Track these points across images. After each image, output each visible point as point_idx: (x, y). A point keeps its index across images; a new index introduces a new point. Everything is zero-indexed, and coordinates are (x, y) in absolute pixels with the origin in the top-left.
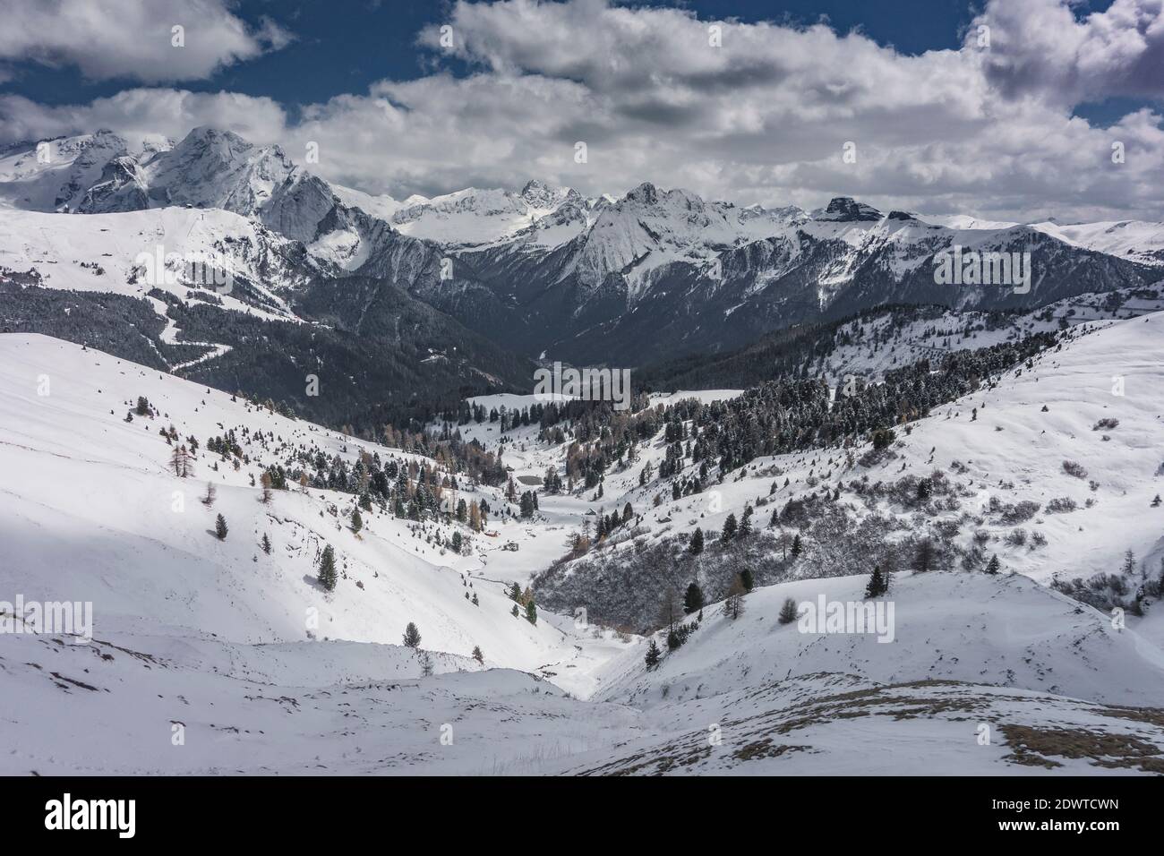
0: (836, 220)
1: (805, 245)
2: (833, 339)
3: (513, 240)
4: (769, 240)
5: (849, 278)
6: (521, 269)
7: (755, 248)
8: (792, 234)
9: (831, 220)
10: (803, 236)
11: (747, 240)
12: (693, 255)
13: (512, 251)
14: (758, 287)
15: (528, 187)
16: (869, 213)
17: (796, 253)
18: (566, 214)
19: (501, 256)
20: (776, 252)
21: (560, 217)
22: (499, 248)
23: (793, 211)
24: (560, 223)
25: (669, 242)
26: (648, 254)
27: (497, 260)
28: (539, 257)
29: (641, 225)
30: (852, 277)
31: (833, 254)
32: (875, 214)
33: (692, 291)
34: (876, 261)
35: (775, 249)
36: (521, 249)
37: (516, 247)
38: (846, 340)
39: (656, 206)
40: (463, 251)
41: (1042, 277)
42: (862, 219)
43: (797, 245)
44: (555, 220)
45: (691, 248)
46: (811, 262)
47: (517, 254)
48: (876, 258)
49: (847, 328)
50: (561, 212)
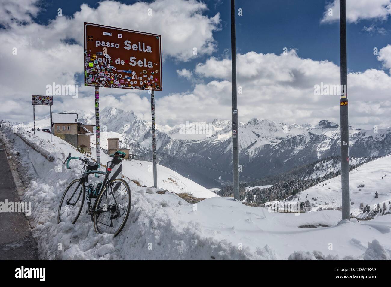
0: (322, 128)
1: (312, 137)
3: (209, 139)
4: (299, 136)
5: (328, 148)
6: (212, 149)
7: (294, 139)
8: (307, 133)
9: (320, 128)
10: (310, 134)
11: (291, 136)
12: (272, 142)
13: (209, 142)
14: (295, 152)
15: (214, 121)
16: (334, 125)
17: (308, 140)
18: (228, 129)
19: (205, 144)
20: (301, 140)
21: (226, 131)
22: (205, 142)
23: (308, 125)
24: (226, 132)
25: (263, 137)
26: (256, 142)
27: (204, 146)
28: (218, 144)
29: (253, 132)
30: (329, 148)
31: (322, 140)
32: (336, 126)
33: (272, 154)
34: (338, 142)
35: (301, 139)
36: (212, 142)
37: (210, 141)
39: (258, 125)
40: (193, 143)
42: (332, 127)
43: (309, 137)
44: (224, 131)
45: (271, 139)
46: (313, 143)
47: (211, 143)
48: (337, 141)
50: (226, 129)
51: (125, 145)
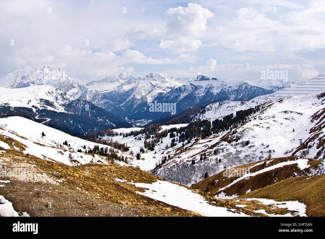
0: (199, 80)
1: (192, 87)
2: (205, 109)
3: (117, 88)
4: (183, 86)
5: (203, 95)
6: (120, 96)
7: (180, 88)
8: (188, 84)
9: (198, 80)
10: (191, 84)
11: (177, 86)
12: (164, 90)
13: (117, 91)
14: (181, 98)
15: (120, 75)
16: (207, 78)
17: (190, 89)
18: (130, 81)
19: (114, 93)
20: (185, 89)
21: (129, 82)
22: (113, 91)
23: (188, 78)
24: (129, 84)
25: (158, 87)
26: (152, 90)
27: (113, 94)
28: (124, 92)
29: (150, 83)
30: (204, 94)
31: (199, 89)
32: (208, 79)
33: (164, 99)
34: (210, 90)
35: (185, 88)
36: (119, 91)
37: (118, 90)
38: (208, 110)
39: (154, 78)
40: (104, 92)
41: (247, 93)
42: (205, 80)
43: (190, 87)
44: (128, 83)
45: (163, 88)
46: (194, 91)
47: (118, 92)
48: (209, 89)
49: (208, 107)
50: (129, 81)
51: (56, 94)
